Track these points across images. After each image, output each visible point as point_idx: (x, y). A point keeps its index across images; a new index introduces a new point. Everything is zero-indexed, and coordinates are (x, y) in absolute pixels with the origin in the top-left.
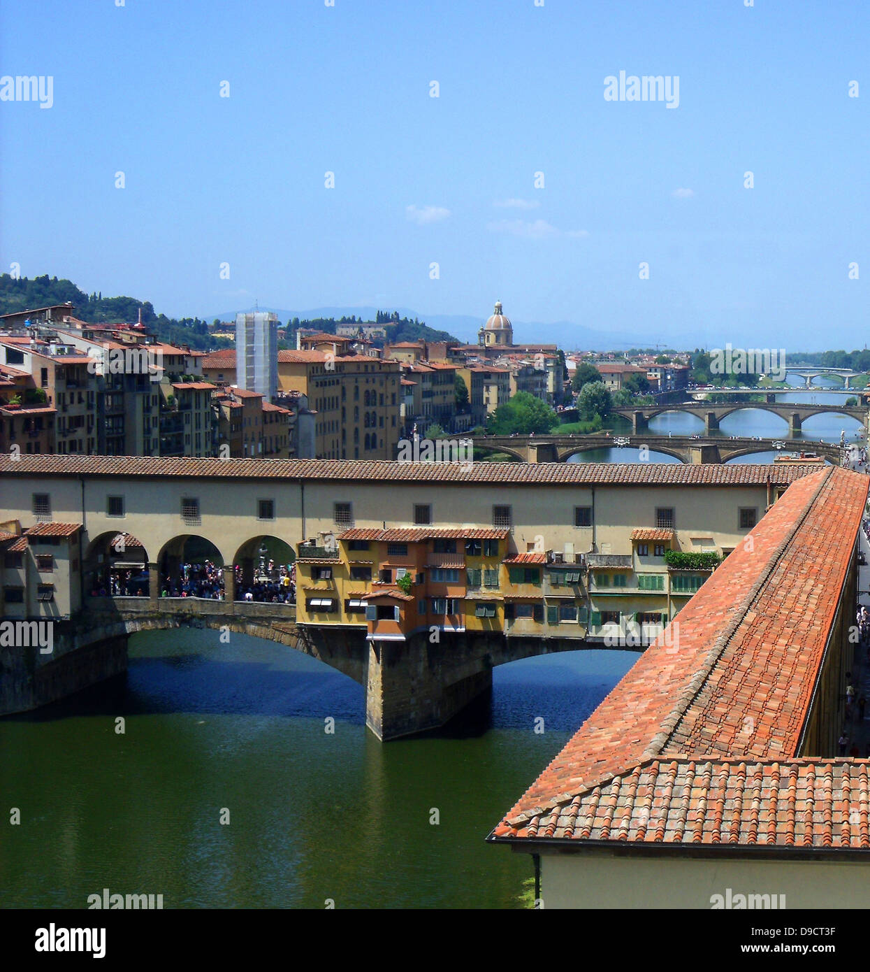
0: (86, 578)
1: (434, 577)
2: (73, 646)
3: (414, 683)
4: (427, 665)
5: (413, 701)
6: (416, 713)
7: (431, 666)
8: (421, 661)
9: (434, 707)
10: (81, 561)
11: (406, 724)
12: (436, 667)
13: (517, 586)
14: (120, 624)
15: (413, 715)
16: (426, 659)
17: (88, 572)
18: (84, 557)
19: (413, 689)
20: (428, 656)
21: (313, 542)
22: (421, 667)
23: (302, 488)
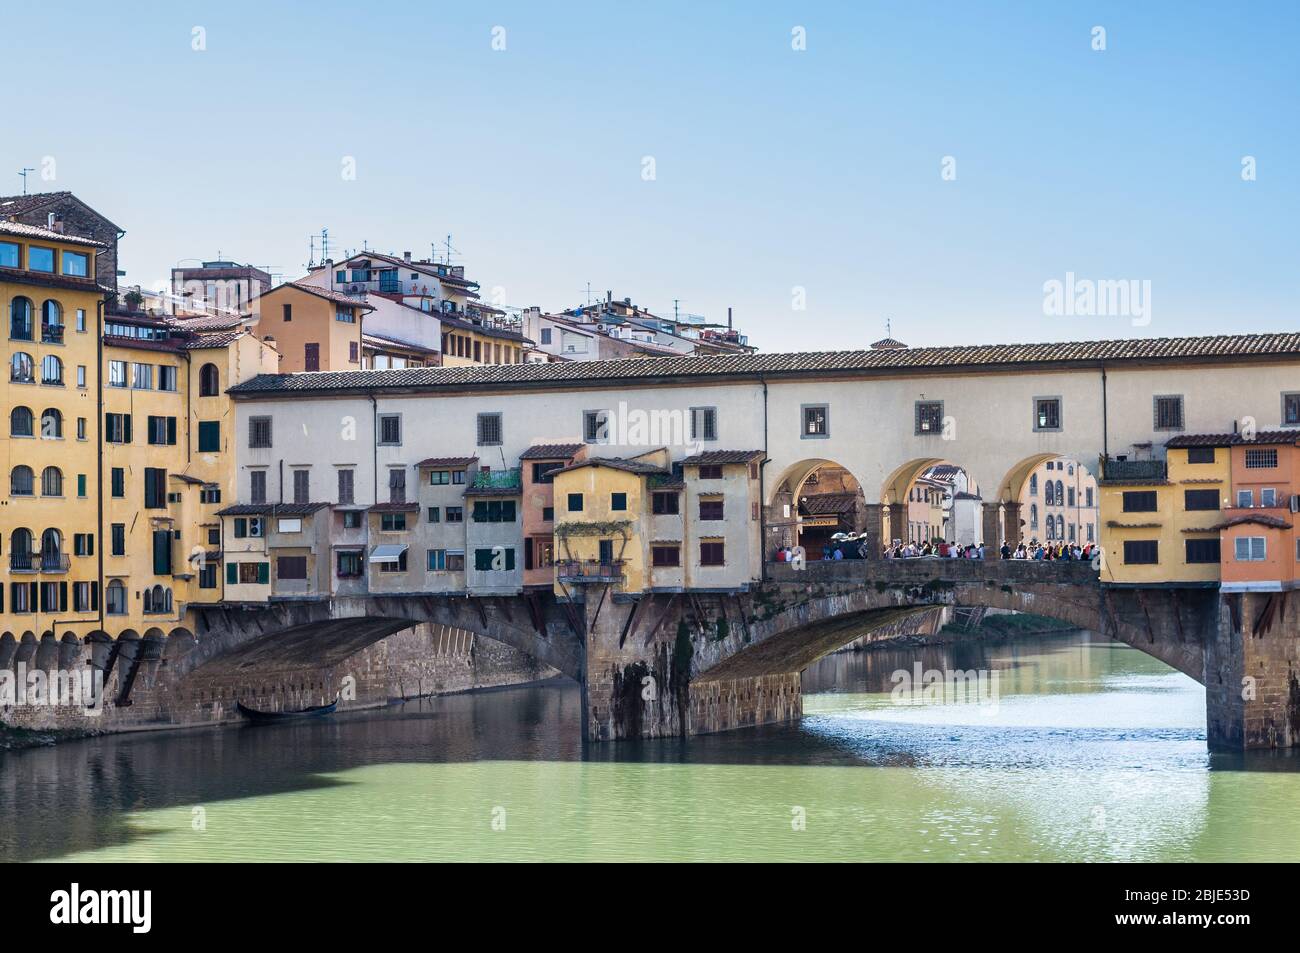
0: (768, 535)
2: (747, 639)
10: (763, 507)
14: (821, 602)
17: (771, 527)
18: (767, 502)
21: (1122, 458)
23: (1104, 378)
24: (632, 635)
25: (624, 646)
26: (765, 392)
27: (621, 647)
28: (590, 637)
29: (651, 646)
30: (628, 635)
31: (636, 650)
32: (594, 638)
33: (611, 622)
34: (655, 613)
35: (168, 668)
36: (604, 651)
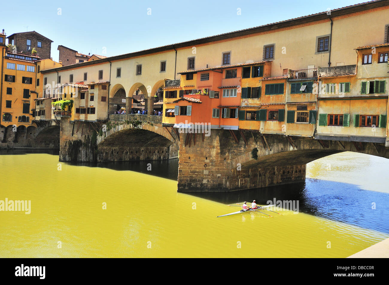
1: (224, 95)
3: (207, 161)
4: (219, 151)
5: (206, 172)
6: (208, 181)
7: (222, 153)
8: (214, 148)
9: (224, 180)
10: (109, 99)
11: (199, 186)
12: (227, 154)
13: (269, 97)
14: (118, 127)
15: (205, 181)
16: (219, 148)
19: (206, 165)
20: (221, 146)
22: (214, 152)
23: (176, 53)
24: (77, 132)
25: (74, 135)
26: (111, 65)
27: (72, 136)
28: (61, 132)
29: (84, 136)
30: (75, 132)
31: (78, 136)
32: (62, 132)
33: (69, 128)
34: (86, 127)
35: (32, 135)
36: (66, 136)
